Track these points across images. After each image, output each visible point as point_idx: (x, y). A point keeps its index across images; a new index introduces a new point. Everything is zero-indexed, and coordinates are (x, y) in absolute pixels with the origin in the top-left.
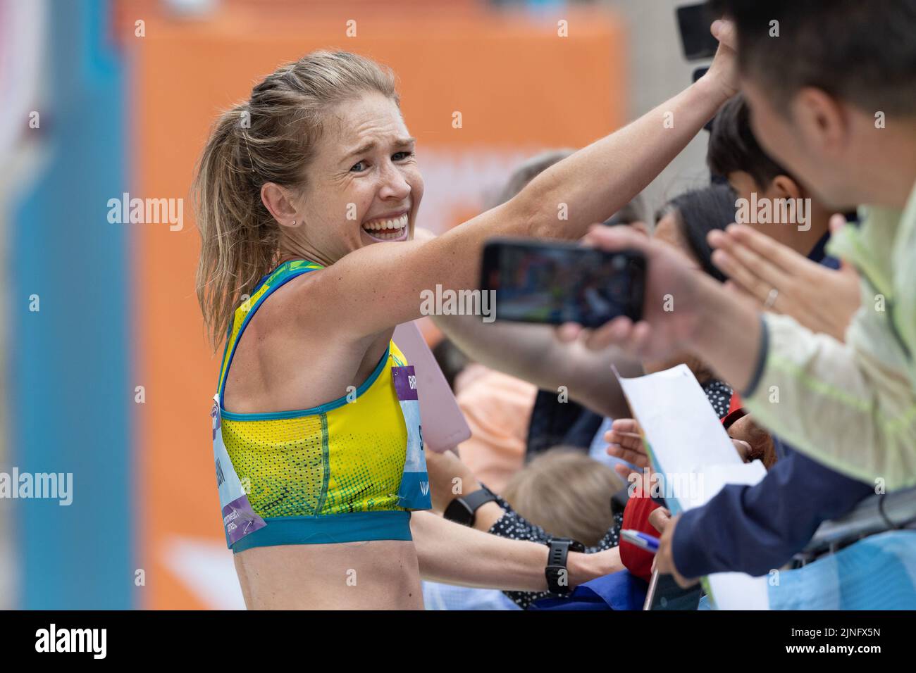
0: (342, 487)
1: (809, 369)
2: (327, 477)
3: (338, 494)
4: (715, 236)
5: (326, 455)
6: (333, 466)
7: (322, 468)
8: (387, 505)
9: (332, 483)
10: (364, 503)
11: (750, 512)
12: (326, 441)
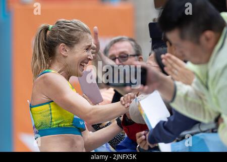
0: (56, 121)
1: (186, 95)
2: (51, 119)
3: (55, 123)
4: (163, 56)
5: (51, 113)
6: (53, 116)
7: (50, 116)
8: (69, 125)
9: (53, 120)
10: (62, 125)
11: (165, 128)
12: (51, 110)
